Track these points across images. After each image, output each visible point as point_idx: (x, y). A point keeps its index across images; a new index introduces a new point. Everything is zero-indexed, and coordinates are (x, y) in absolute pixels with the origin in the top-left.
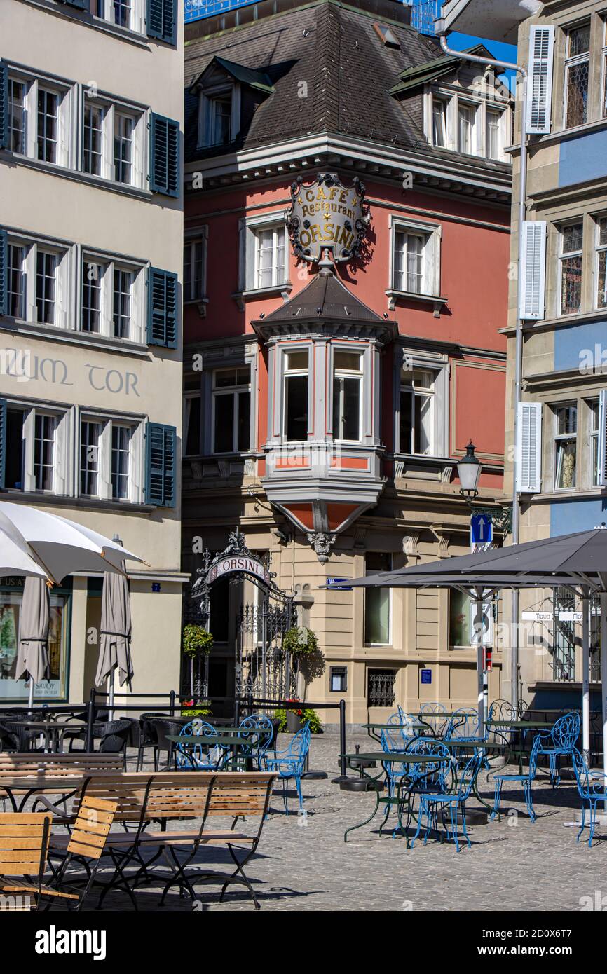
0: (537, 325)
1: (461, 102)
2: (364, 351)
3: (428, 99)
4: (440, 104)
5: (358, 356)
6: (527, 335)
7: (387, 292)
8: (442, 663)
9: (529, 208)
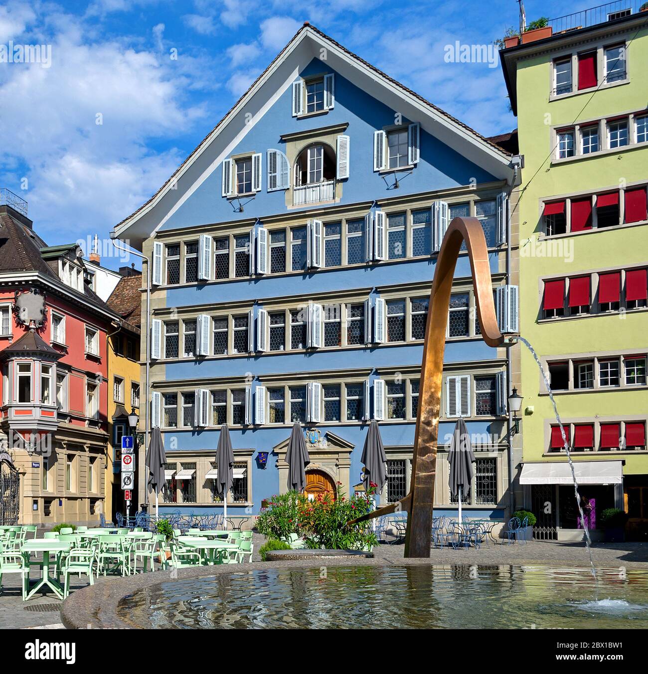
0: (158, 361)
1: (70, 265)
2: (51, 366)
3: (60, 262)
4: (64, 264)
5: (49, 368)
6: (152, 365)
7: (51, 342)
8: (66, 498)
9: (151, 314)
